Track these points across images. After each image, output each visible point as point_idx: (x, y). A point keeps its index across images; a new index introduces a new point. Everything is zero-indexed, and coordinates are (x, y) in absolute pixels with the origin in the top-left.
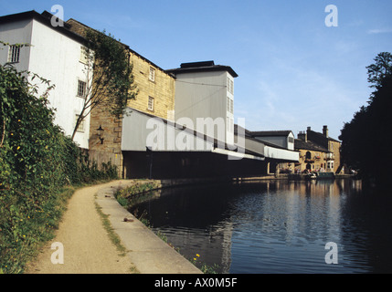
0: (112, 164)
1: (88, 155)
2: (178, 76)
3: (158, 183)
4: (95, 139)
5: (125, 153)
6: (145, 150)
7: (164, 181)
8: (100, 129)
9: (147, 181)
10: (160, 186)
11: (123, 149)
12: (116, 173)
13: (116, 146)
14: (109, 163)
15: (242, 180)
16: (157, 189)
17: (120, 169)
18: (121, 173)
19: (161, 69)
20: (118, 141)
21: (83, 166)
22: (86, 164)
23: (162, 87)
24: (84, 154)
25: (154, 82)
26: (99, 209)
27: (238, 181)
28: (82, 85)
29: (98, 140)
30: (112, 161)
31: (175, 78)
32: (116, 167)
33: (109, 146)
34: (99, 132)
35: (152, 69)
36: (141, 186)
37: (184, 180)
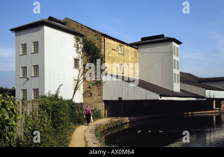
0: (97, 109)
1: (82, 106)
2: (139, 47)
3: (127, 119)
4: (87, 93)
5: (106, 102)
6: (118, 99)
7: (131, 118)
8: (89, 87)
9: (119, 119)
10: (128, 121)
11: (104, 99)
12: (100, 115)
13: (99, 97)
14: (95, 109)
15: (191, 114)
16: (126, 123)
17: (103, 111)
18: (104, 114)
19: (126, 44)
20: (101, 94)
21: (80, 114)
22: (81, 112)
23: (128, 56)
24: (80, 106)
25: (123, 54)
26: (85, 138)
27: (188, 114)
28: (76, 61)
29: (89, 94)
30: (97, 107)
31: (137, 49)
32: (100, 111)
33: (96, 98)
34: (89, 89)
35: (121, 46)
36: (115, 122)
37: (146, 116)
